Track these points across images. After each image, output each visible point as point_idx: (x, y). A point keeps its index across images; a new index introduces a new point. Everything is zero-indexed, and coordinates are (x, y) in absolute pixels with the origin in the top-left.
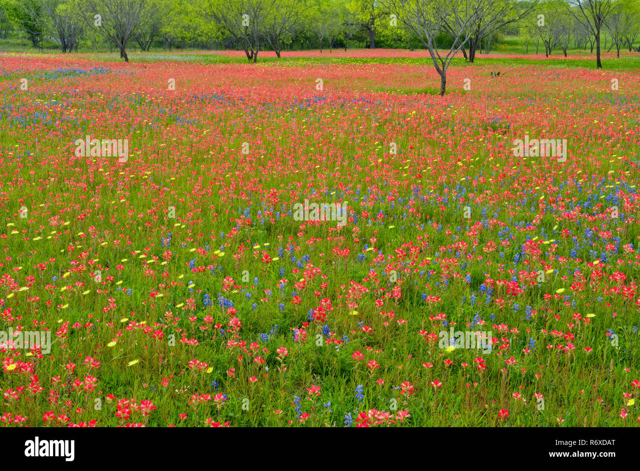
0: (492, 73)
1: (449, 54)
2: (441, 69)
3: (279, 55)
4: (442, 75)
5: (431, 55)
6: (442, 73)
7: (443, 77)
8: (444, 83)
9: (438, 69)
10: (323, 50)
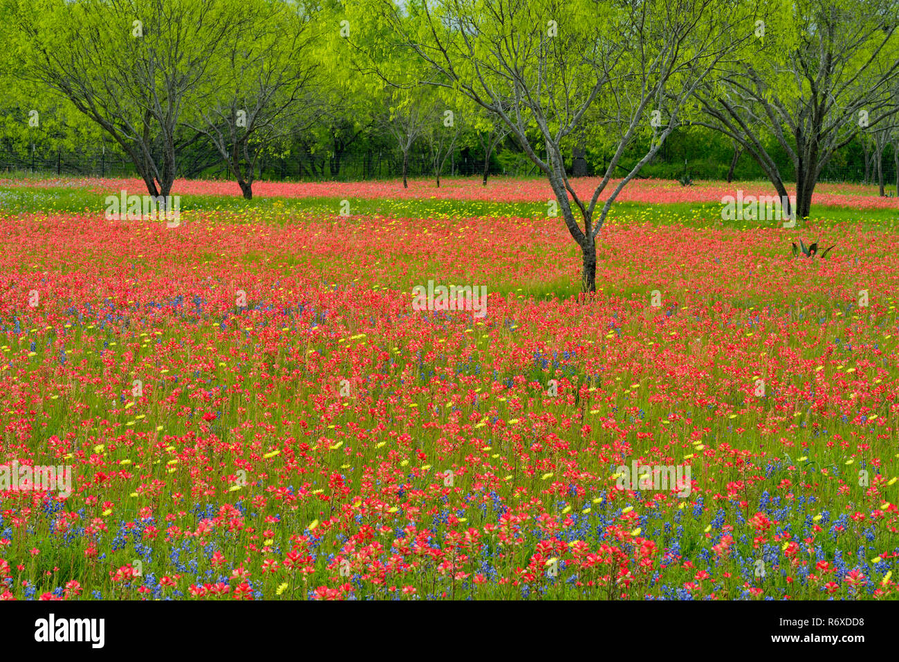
0: (794, 245)
1: (600, 190)
2: (582, 227)
3: (247, 192)
4: (583, 245)
5: (555, 190)
6: (584, 239)
7: (586, 253)
8: (591, 268)
9: (574, 231)
10: (410, 181)
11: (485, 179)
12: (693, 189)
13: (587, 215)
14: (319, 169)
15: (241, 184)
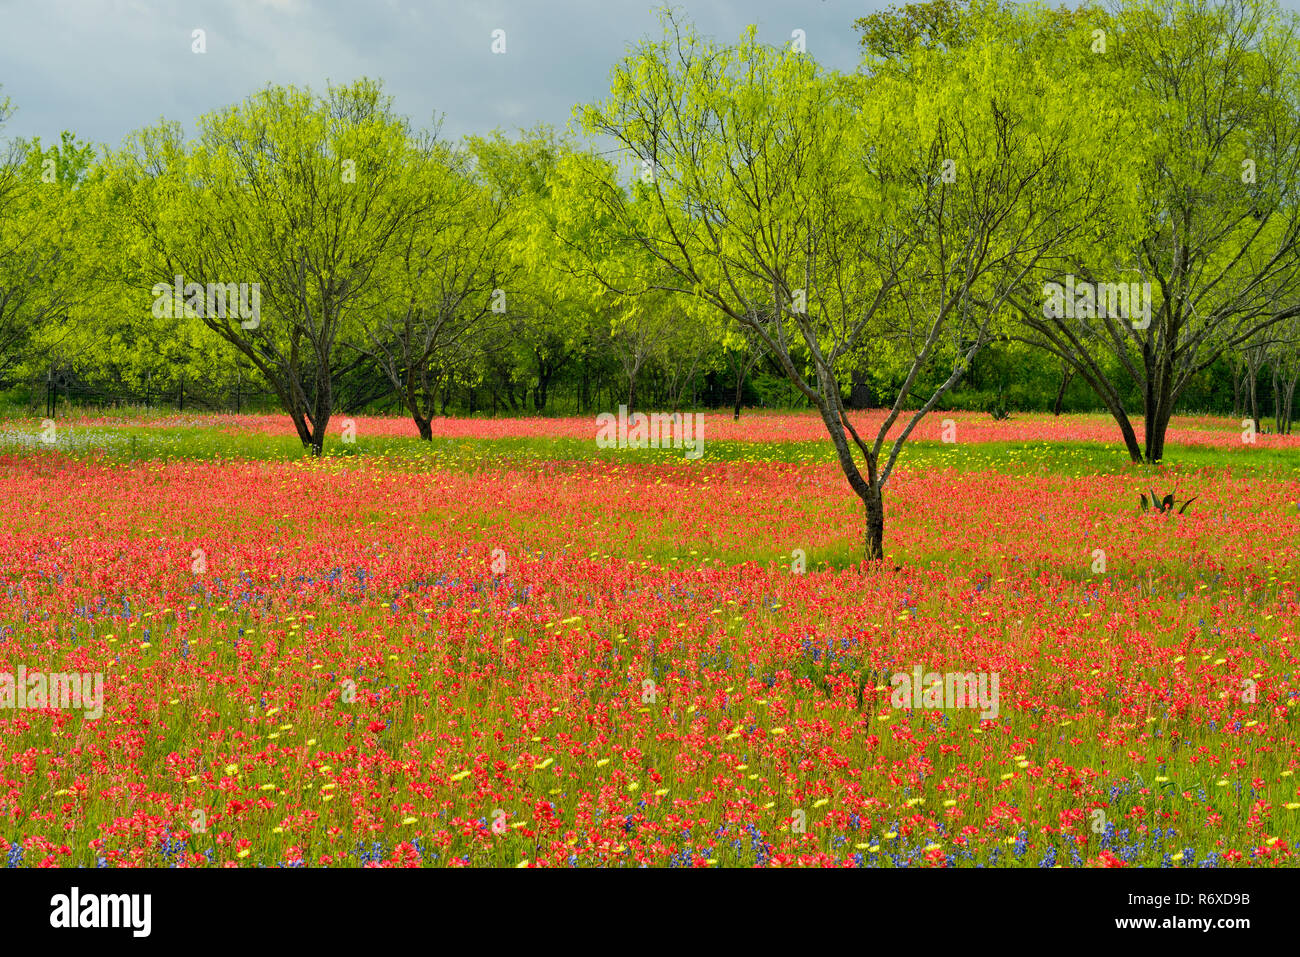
0: (1144, 497)
1: (888, 426)
2: (865, 475)
3: (426, 431)
4: (866, 498)
5: (829, 426)
6: (867, 491)
7: (870, 508)
8: (876, 528)
9: (854, 479)
11: (737, 412)
12: (1008, 423)
13: (871, 459)
14: (519, 401)
15: (418, 420)
